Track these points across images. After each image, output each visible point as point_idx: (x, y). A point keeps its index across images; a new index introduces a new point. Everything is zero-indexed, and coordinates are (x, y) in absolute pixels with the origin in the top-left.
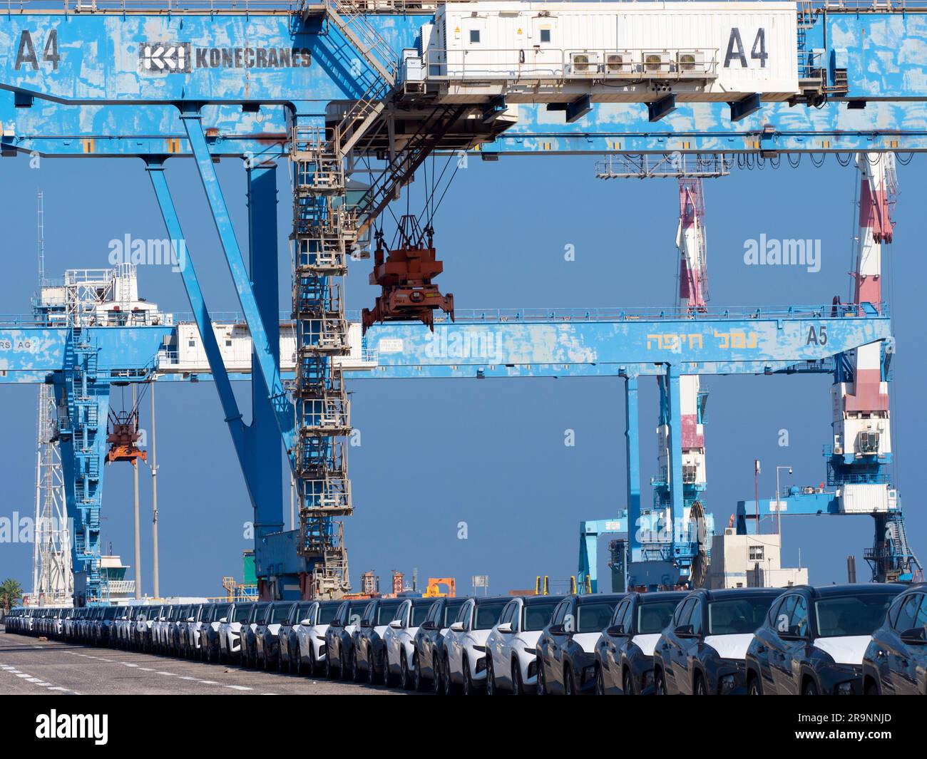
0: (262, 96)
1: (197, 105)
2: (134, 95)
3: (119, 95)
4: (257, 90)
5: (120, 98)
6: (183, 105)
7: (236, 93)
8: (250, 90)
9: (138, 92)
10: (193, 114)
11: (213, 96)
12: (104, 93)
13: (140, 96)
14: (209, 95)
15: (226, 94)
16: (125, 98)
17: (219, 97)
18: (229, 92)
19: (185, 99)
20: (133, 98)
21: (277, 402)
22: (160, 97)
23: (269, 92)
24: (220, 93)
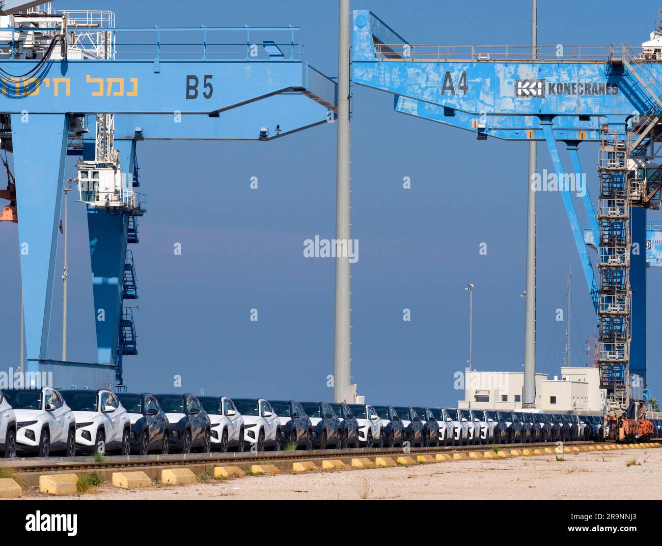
0: (587, 112)
1: (551, 117)
2: (511, 110)
3: (502, 110)
4: (585, 108)
5: (503, 112)
6: (542, 117)
7: (572, 110)
8: (580, 108)
9: (514, 109)
10: (548, 122)
11: (558, 111)
12: (493, 109)
13: (514, 111)
14: (556, 111)
15: (566, 110)
16: (506, 112)
17: (562, 112)
18: (568, 109)
19: (542, 113)
20: (510, 113)
21: (594, 296)
22: (526, 111)
23: (592, 109)
24: (562, 110)
